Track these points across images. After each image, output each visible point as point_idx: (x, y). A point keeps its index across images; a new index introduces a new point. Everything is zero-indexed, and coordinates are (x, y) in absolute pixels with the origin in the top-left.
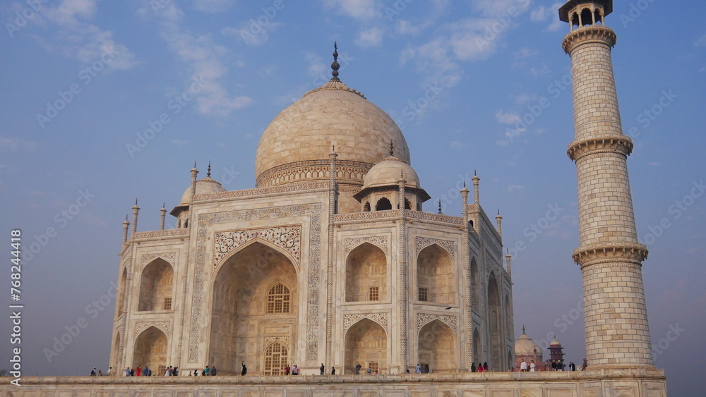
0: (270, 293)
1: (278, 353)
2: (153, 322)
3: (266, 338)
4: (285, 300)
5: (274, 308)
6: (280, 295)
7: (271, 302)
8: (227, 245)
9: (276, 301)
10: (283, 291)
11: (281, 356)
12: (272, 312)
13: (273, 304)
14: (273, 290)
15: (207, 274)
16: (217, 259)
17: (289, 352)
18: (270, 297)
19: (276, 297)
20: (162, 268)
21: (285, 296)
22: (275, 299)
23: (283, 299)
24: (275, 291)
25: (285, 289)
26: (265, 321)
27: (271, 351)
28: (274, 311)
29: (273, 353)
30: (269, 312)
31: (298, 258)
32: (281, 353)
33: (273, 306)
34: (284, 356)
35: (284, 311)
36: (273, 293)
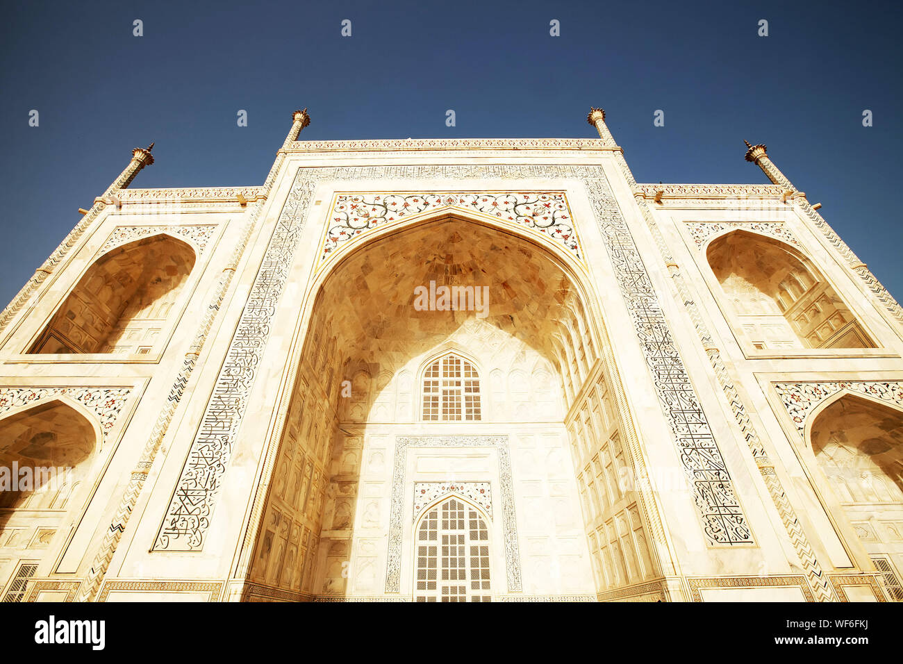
0: (427, 375)
1: (457, 532)
2: (63, 389)
3: (419, 487)
4: (468, 390)
5: (440, 408)
6: (455, 379)
7: (431, 394)
8: (367, 215)
9: (445, 392)
10: (462, 371)
11: (469, 543)
12: (435, 418)
13: (436, 399)
14: (436, 368)
15: (299, 267)
16: (335, 240)
17: (496, 529)
18: (427, 383)
19: (445, 384)
20: (163, 275)
21: (467, 383)
22: (441, 388)
23: (463, 387)
24: (441, 371)
25: (467, 368)
26: (417, 440)
27: (434, 525)
28: (440, 414)
29: (441, 532)
30: (426, 418)
31: (574, 247)
32: (466, 532)
33: (435, 405)
34: (479, 543)
35: (469, 418)
36: (436, 375)
